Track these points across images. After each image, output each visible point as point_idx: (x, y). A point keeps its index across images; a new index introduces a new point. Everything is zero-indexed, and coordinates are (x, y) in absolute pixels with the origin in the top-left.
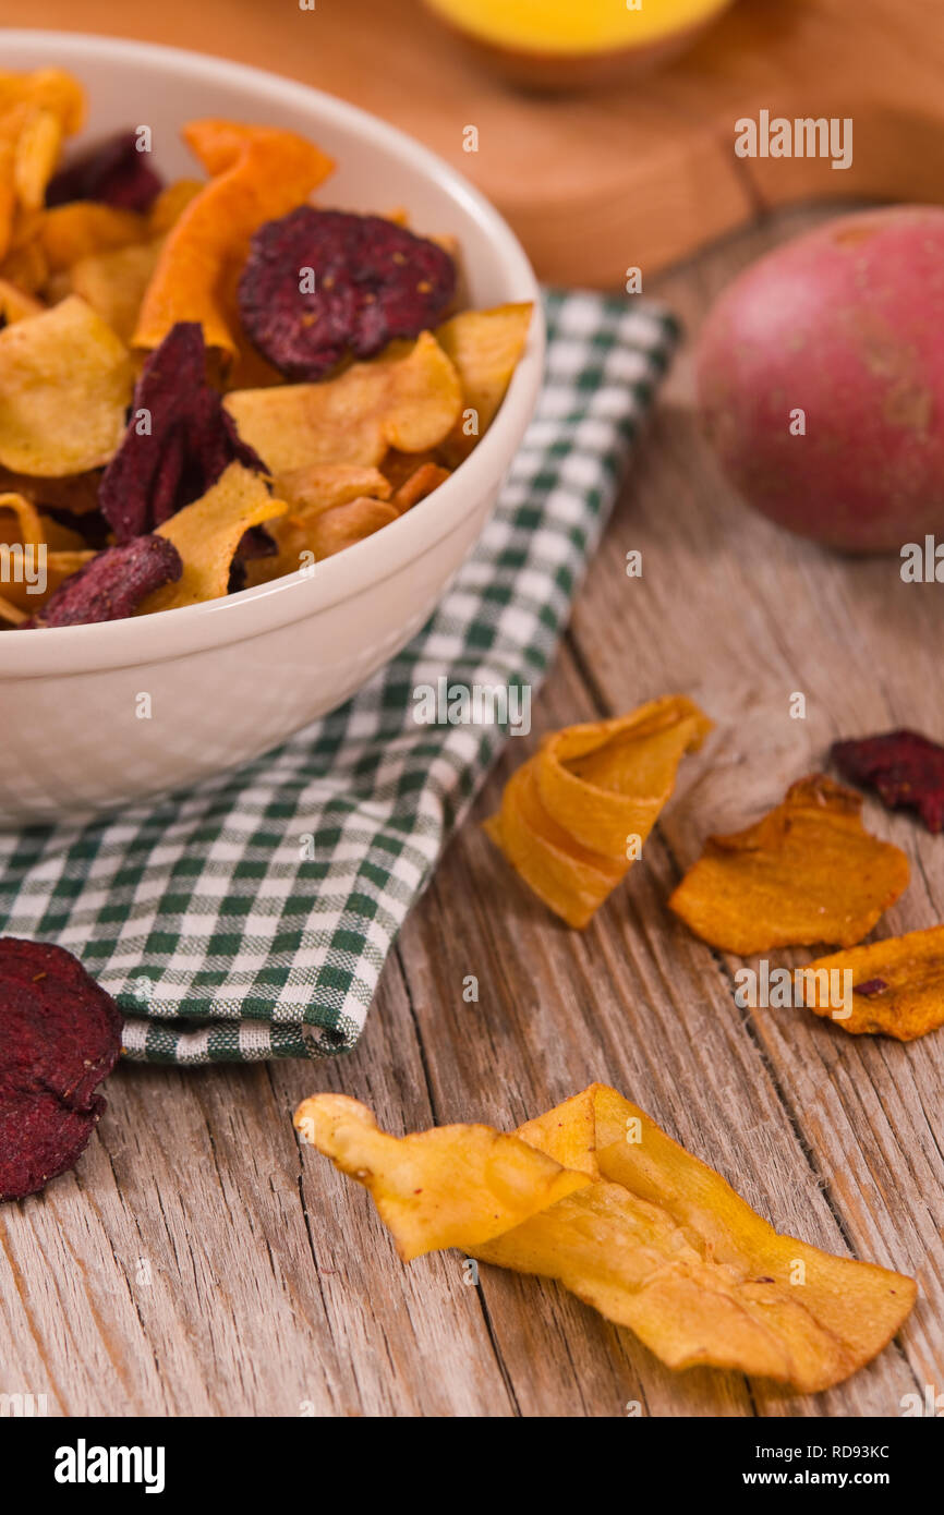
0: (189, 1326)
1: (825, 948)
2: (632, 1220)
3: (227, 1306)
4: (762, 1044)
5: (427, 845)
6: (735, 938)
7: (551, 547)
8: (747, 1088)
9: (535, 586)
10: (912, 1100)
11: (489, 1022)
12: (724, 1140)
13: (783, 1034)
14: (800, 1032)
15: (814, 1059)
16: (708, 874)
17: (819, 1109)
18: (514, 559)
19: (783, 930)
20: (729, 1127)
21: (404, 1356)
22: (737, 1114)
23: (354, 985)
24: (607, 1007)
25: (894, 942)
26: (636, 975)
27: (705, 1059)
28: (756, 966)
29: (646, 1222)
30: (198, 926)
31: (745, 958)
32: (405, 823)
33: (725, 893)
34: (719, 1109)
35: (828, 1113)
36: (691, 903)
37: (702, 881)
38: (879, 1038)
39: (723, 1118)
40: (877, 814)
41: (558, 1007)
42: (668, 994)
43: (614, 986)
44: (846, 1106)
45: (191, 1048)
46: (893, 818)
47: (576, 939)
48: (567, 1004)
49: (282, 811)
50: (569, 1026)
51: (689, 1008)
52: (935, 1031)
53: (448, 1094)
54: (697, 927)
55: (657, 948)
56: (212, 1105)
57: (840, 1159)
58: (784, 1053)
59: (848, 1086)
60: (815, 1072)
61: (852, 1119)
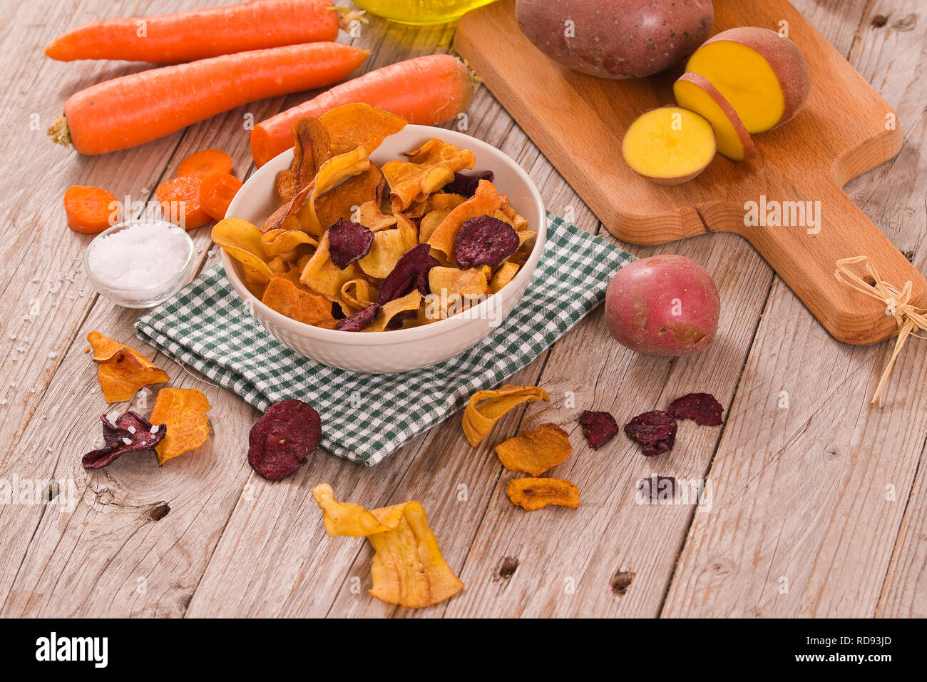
0: (285, 533)
1: (528, 475)
2: (404, 542)
3: (298, 530)
4: (491, 498)
5: (441, 411)
6: (508, 464)
7: (551, 326)
8: (475, 511)
9: (538, 337)
10: (514, 529)
11: (430, 468)
12: (456, 524)
13: (498, 497)
14: (503, 498)
15: (499, 508)
16: (513, 443)
17: (488, 523)
18: (539, 327)
19: (521, 466)
20: (461, 521)
21: (328, 560)
22: (466, 518)
23: (382, 449)
24: (462, 473)
25: (546, 479)
26: (477, 466)
27: (472, 499)
28: (509, 473)
29: (408, 543)
30: (363, 416)
31: (508, 471)
32: (440, 402)
33: (514, 450)
34: (463, 514)
35: (489, 526)
36: (502, 450)
37: (509, 445)
38: (520, 507)
39: (462, 518)
40: (581, 437)
41: (450, 469)
42: (480, 475)
43: (468, 468)
44: (495, 525)
45: (338, 452)
46: (583, 439)
47: (472, 449)
48: (453, 469)
49: (415, 387)
50: (448, 476)
51: (481, 481)
52: (537, 510)
53: (402, 487)
54: (500, 457)
55: (489, 460)
56: (343, 469)
57: (480, 540)
58: (494, 503)
59: (501, 519)
60: (497, 511)
61: (493, 530)
